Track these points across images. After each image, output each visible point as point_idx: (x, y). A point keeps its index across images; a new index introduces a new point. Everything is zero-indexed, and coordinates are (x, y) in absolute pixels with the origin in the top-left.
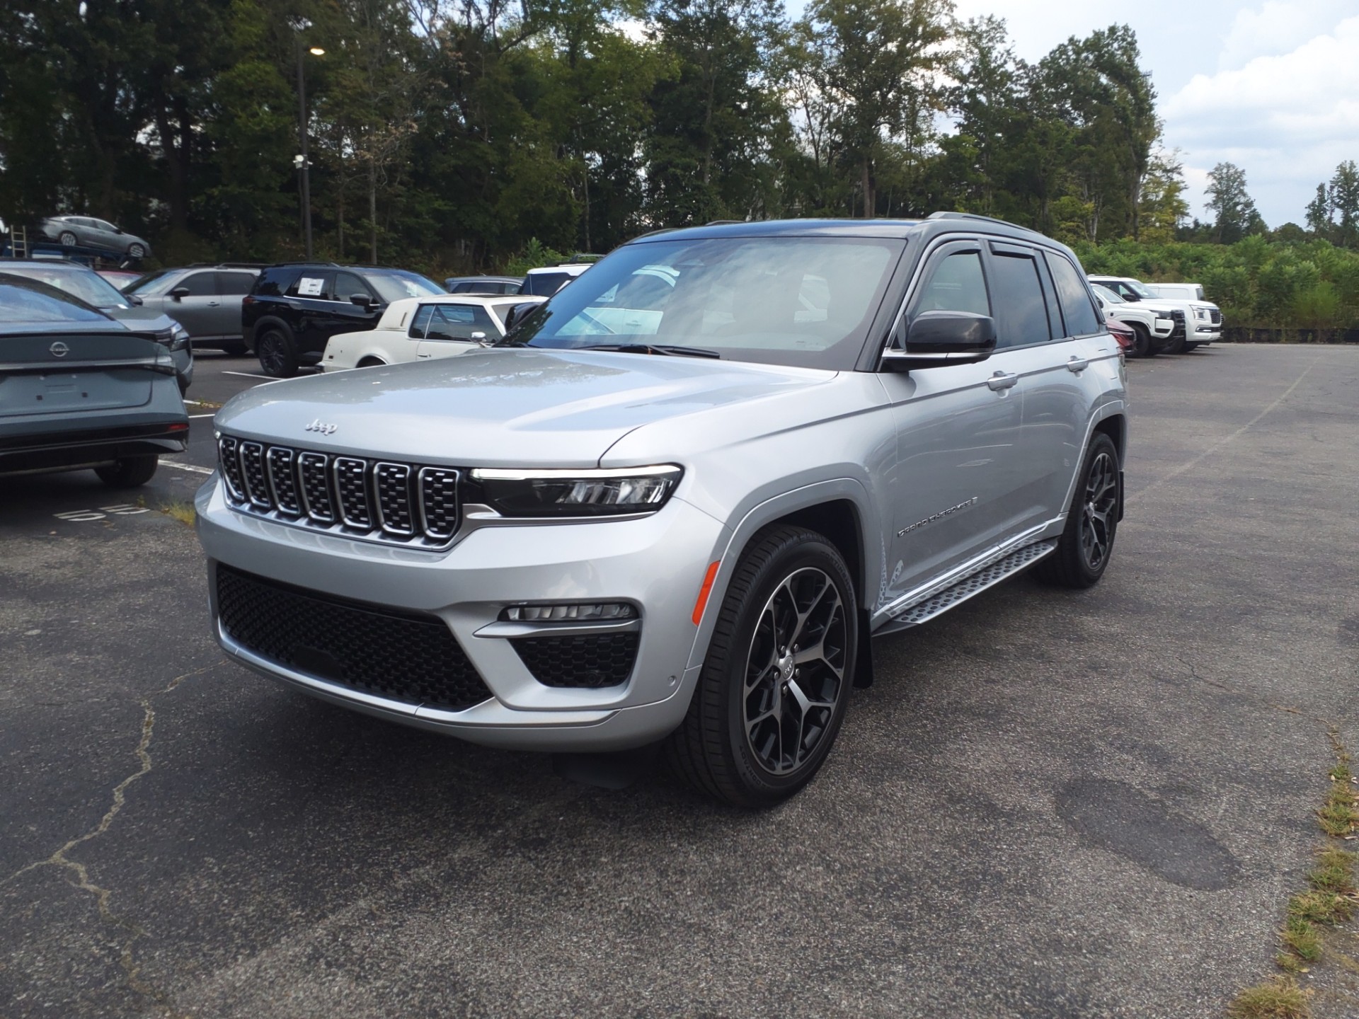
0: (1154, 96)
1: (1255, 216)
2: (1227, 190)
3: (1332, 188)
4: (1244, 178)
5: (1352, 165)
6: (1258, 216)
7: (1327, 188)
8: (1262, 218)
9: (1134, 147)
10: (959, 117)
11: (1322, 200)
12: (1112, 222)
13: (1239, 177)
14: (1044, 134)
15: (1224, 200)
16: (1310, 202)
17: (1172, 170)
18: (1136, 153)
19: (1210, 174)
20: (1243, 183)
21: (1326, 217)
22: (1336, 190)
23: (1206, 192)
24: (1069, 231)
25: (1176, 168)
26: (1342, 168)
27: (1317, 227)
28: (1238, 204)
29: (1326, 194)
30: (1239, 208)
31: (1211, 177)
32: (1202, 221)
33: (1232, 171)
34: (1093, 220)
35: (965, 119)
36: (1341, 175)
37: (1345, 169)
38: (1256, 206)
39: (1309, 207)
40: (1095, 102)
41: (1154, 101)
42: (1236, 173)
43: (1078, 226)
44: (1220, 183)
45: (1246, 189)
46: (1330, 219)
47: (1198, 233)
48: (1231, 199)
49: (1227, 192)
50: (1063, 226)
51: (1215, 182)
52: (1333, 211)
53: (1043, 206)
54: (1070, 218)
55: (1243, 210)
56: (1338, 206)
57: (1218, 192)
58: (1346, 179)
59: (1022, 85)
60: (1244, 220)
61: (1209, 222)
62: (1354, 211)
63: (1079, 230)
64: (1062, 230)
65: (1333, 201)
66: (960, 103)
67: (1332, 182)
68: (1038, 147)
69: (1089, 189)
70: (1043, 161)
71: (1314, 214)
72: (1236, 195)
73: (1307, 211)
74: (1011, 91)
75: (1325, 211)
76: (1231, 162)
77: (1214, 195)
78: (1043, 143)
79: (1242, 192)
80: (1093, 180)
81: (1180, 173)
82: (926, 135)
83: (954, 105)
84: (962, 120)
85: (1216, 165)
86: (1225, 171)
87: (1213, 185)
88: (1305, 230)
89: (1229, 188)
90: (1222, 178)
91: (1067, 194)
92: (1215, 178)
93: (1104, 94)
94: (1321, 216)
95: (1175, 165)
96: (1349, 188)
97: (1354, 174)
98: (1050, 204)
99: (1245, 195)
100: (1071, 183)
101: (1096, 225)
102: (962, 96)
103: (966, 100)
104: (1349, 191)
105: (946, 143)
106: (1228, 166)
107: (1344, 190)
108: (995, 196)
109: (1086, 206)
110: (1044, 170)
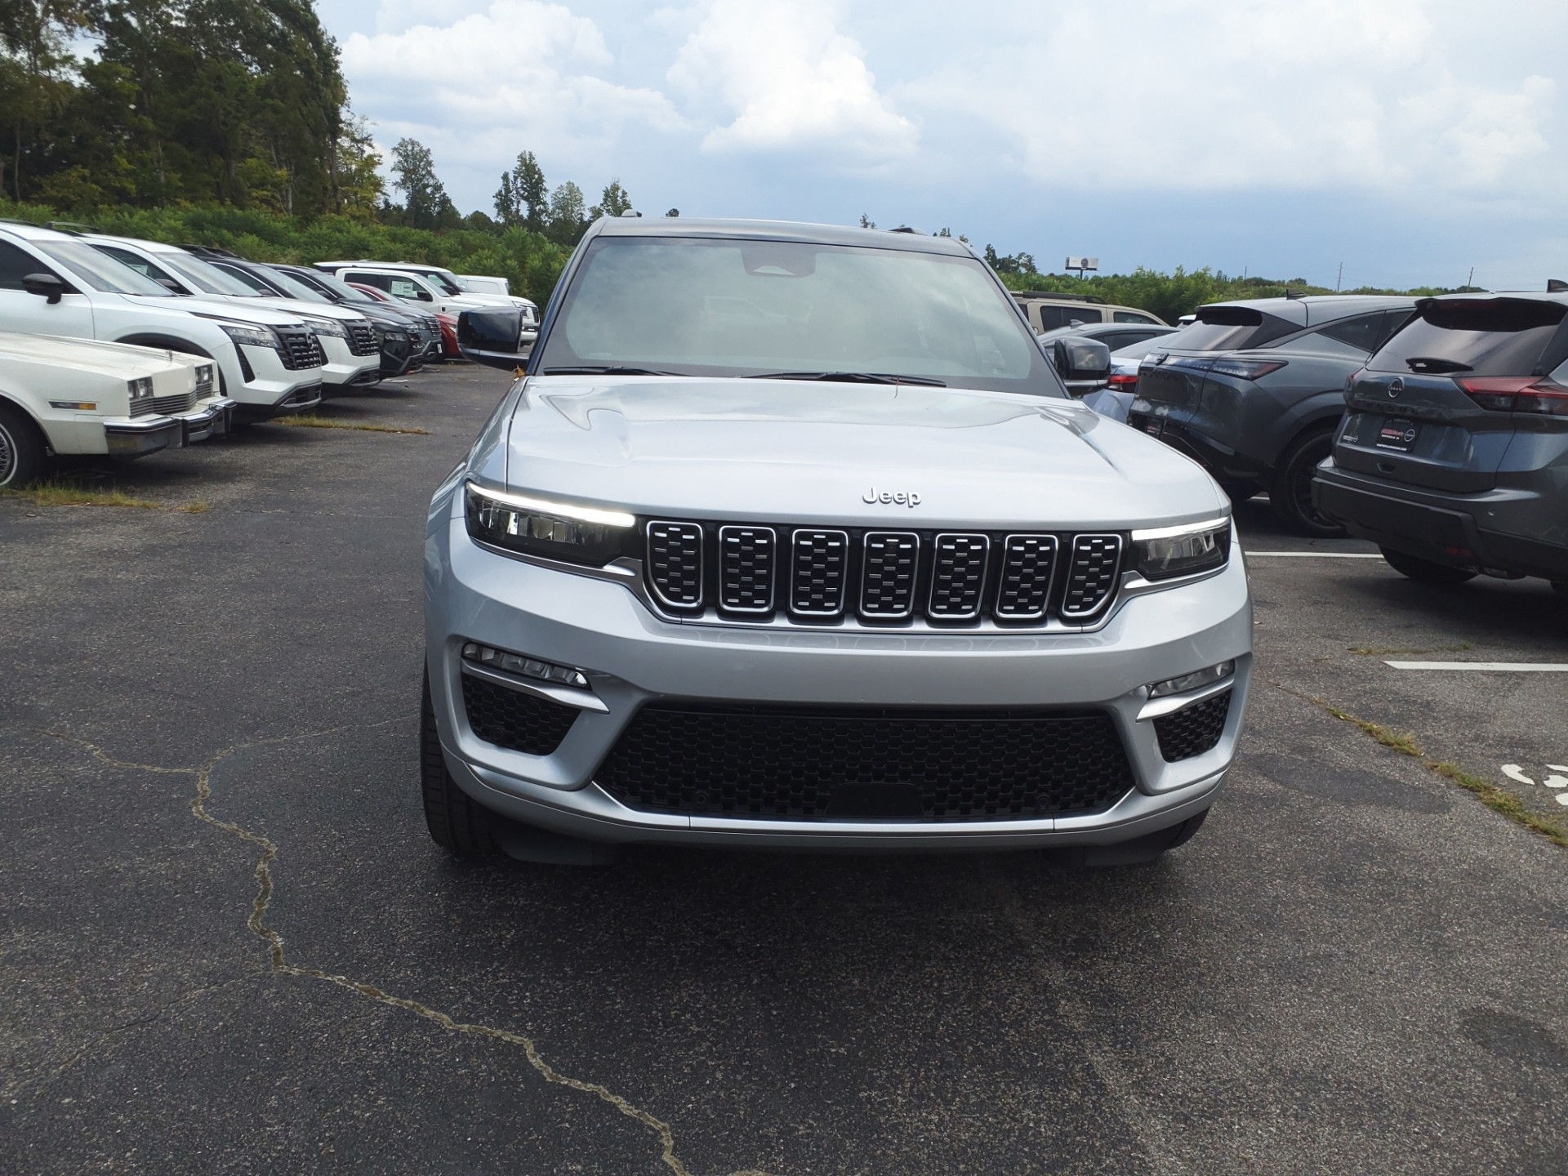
0: (337, 53)
1: (445, 201)
2: (414, 170)
3: (516, 178)
4: (431, 158)
5: (531, 157)
6: (449, 201)
7: (511, 178)
8: (453, 203)
9: (325, 109)
10: (100, 40)
11: (508, 191)
12: (308, 194)
13: (425, 156)
14: (219, 78)
15: (412, 181)
16: (497, 191)
17: (362, 141)
18: (328, 116)
19: (395, 149)
20: (430, 164)
21: (514, 208)
22: (519, 180)
23: (393, 169)
24: (263, 201)
25: (366, 139)
26: (522, 158)
27: (506, 218)
28: (427, 186)
29: (511, 184)
30: (429, 190)
31: (396, 154)
32: (393, 201)
33: (417, 149)
34: (287, 191)
35: (107, 42)
36: (522, 166)
37: (525, 159)
38: (445, 190)
39: (496, 196)
40: (270, 46)
41: (337, 58)
42: (421, 151)
43: (273, 197)
44: (406, 161)
45: (434, 171)
46: (518, 211)
47: (389, 214)
48: (421, 180)
49: (414, 171)
50: (254, 194)
51: (401, 159)
52: (519, 202)
53: (227, 167)
54: (261, 185)
55: (433, 193)
56: (525, 199)
57: (405, 171)
58: (527, 170)
59: (180, 11)
60: (436, 205)
61: (400, 203)
62: (538, 204)
63: (275, 201)
64: (253, 198)
65: (518, 193)
66: (100, 20)
67: (515, 172)
68: (215, 94)
69: (277, 153)
70: (221, 111)
71: (502, 204)
72: (424, 176)
73: (495, 200)
74: (169, 16)
75: (512, 202)
76: (415, 139)
77: (402, 173)
78: (220, 89)
79: (429, 173)
80: (281, 142)
81: (370, 145)
82: (56, 55)
83: (91, 21)
84: (102, 43)
85: (400, 141)
86: (410, 148)
87: (400, 162)
88: (493, 221)
89: (416, 167)
90: (408, 155)
91: (252, 156)
92: (400, 154)
93: (281, 41)
94: (509, 207)
95: (365, 136)
96: (531, 180)
97: (534, 166)
98: (236, 166)
99: (433, 177)
100: (257, 143)
101: (290, 196)
102: (102, 12)
103: (107, 17)
104: (531, 183)
105: (89, 70)
106: (413, 143)
107: (527, 182)
108: (164, 149)
109: (279, 173)
110: (225, 124)
